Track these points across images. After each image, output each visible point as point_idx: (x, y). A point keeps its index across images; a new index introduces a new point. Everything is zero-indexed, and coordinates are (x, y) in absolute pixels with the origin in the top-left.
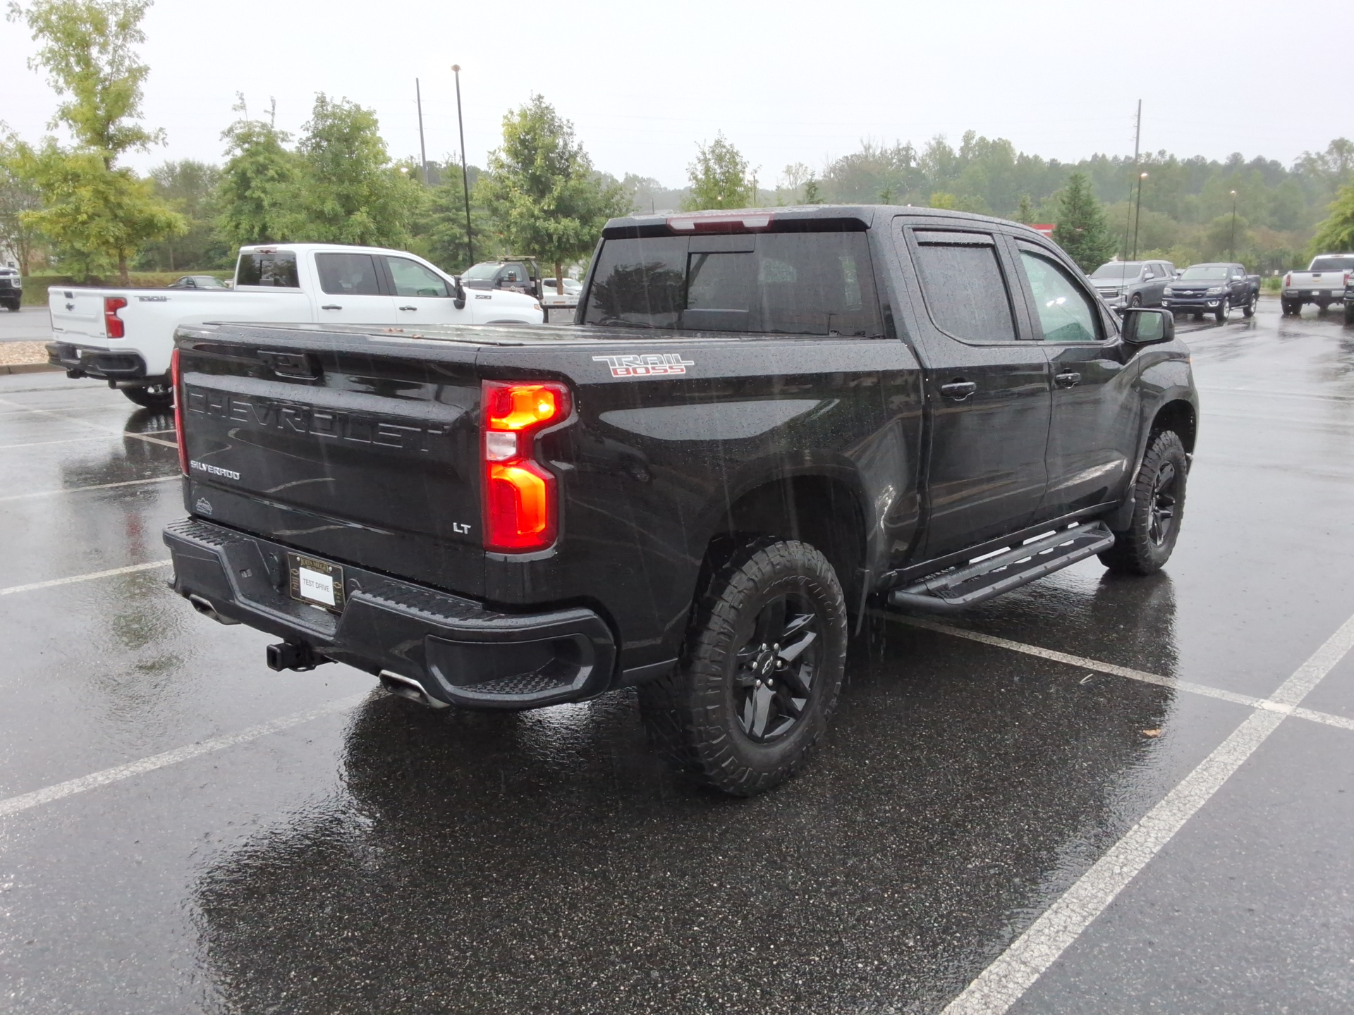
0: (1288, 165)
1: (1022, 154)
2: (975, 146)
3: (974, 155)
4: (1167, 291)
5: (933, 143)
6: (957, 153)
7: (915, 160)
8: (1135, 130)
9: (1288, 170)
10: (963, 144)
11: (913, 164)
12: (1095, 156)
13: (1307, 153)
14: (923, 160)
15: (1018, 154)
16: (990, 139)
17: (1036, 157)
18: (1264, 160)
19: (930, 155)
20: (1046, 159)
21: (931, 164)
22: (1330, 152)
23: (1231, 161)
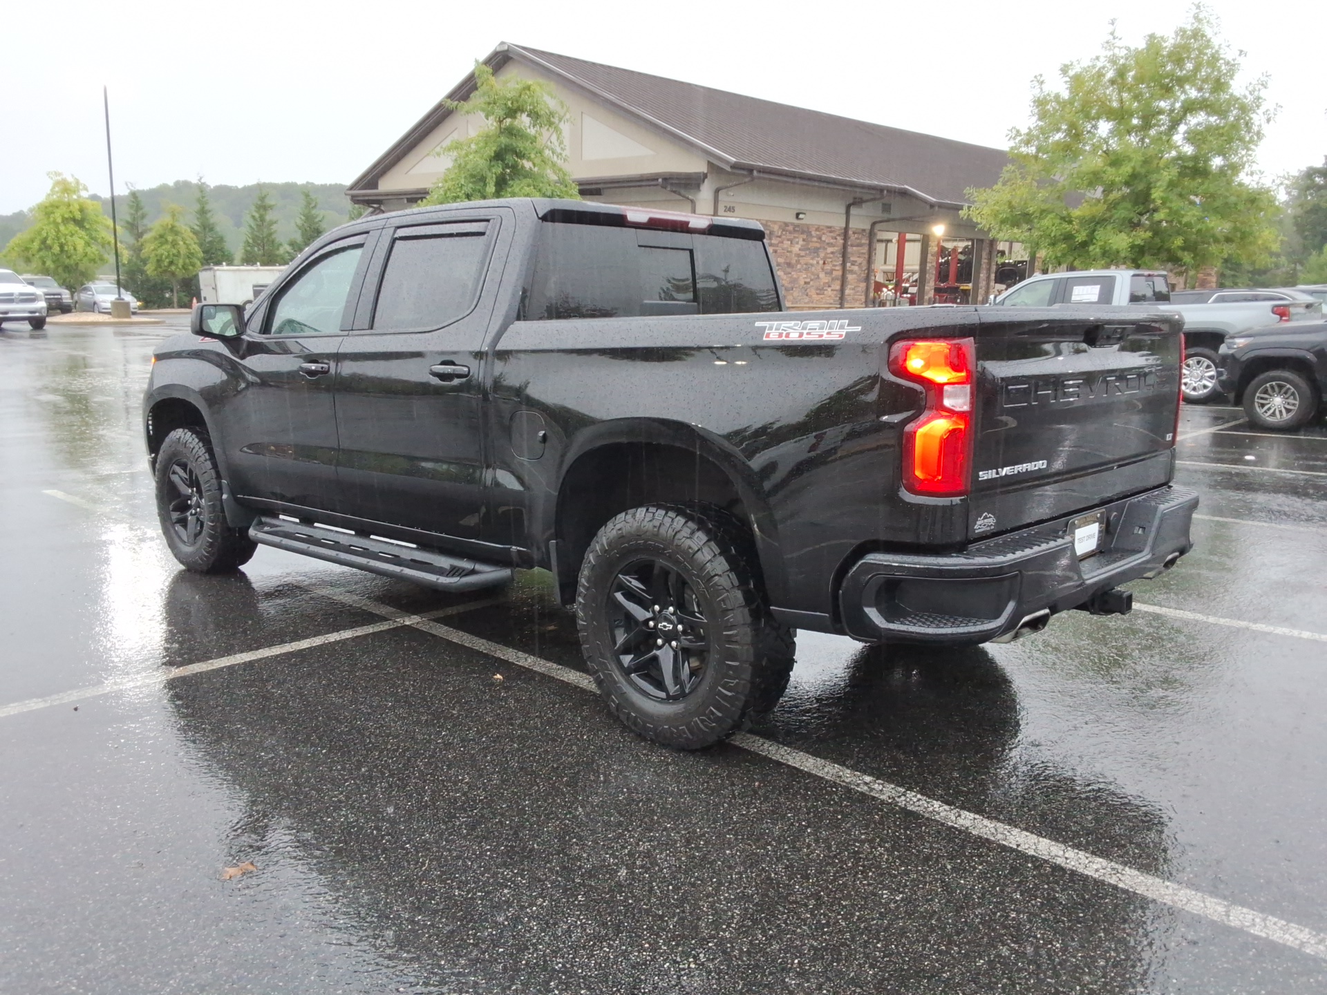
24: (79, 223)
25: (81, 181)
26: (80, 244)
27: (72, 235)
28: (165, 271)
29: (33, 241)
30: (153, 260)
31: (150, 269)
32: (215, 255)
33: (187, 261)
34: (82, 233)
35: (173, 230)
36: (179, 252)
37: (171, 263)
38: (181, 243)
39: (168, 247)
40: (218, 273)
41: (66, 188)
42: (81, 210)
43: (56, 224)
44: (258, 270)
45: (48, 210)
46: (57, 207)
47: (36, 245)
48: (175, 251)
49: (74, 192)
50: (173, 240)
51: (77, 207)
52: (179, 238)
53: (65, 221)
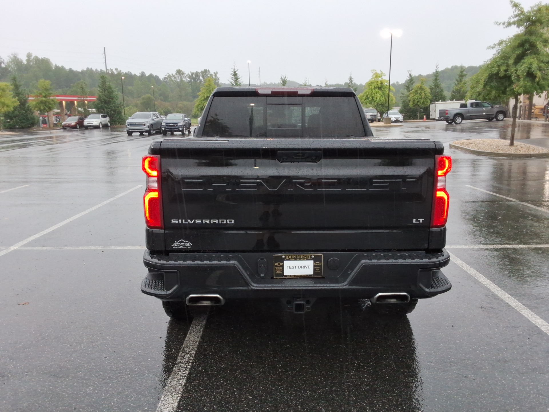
0: (161, 78)
1: (56, 65)
2: (33, 59)
3: (33, 63)
4: (163, 124)
5: (12, 56)
6: (25, 63)
7: (4, 63)
8: (104, 59)
9: (161, 79)
10: (27, 58)
11: (3, 65)
12: (88, 68)
13: (169, 74)
14: (8, 64)
15: (54, 65)
16: (40, 57)
17: (63, 67)
18: (153, 75)
19: (12, 62)
20: (67, 68)
21: (13, 66)
22: (176, 74)
23: (141, 75)
24: (380, 88)
25: (383, 72)
26: (379, 96)
27: (377, 93)
28: (416, 105)
29: (363, 96)
30: (412, 101)
31: (411, 104)
32: (438, 96)
33: (425, 100)
34: (380, 92)
35: (421, 88)
36: (422, 97)
37: (418, 102)
38: (423, 93)
39: (418, 95)
40: (437, 105)
41: (377, 76)
42: (382, 83)
43: (372, 89)
44: (454, 103)
45: (370, 84)
46: (373, 83)
47: (364, 98)
48: (420, 97)
49: (380, 77)
50: (420, 92)
51: (380, 82)
52: (423, 91)
53: (375, 88)
